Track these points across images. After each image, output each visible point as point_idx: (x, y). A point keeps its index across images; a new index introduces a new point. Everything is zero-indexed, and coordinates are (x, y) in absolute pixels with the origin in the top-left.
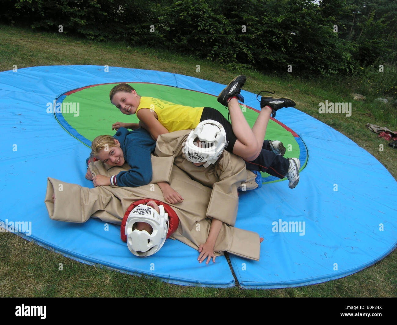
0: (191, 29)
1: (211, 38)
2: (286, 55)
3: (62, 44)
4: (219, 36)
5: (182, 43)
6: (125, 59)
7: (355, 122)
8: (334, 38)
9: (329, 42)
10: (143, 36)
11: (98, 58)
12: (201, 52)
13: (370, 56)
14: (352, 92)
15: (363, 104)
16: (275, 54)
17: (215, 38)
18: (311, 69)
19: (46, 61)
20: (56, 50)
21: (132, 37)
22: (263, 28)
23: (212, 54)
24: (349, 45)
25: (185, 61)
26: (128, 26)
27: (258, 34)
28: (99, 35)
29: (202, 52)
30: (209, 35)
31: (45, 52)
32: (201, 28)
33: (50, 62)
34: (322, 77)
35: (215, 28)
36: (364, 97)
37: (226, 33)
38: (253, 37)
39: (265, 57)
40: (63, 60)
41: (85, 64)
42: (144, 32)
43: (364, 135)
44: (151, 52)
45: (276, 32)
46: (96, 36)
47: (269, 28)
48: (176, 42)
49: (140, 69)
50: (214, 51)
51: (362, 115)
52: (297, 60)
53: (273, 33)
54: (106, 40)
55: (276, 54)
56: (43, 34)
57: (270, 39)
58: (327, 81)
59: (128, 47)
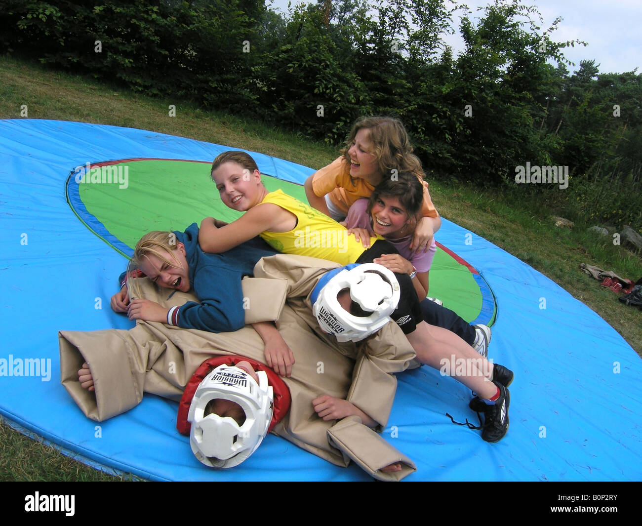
0: (302, 91)
1: (334, 108)
2: (451, 147)
3: (88, 93)
4: (347, 107)
5: (286, 112)
6: (192, 126)
7: (562, 260)
8: (527, 127)
9: (520, 133)
10: (223, 96)
11: (146, 120)
12: (315, 128)
13: (581, 161)
14: (553, 214)
15: (570, 234)
16: (434, 144)
17: (341, 109)
18: (489, 172)
19: (59, 113)
20: (78, 101)
21: (205, 95)
22: (419, 101)
23: (333, 133)
24: (549, 141)
25: (289, 141)
26: (200, 77)
27: (410, 108)
28: (151, 86)
29: (317, 129)
30: (331, 103)
31: (59, 101)
32: (319, 91)
33: (66, 116)
34: (506, 187)
35: (342, 93)
36: (572, 224)
37: (358, 102)
38: (402, 114)
39: (418, 146)
40: (88, 115)
41: (124, 126)
42: (226, 89)
43: (578, 281)
44: (234, 122)
45: (439, 108)
46: (146, 87)
47: (427, 101)
48: (276, 110)
49: (216, 143)
50: (338, 129)
51: (570, 250)
52: (468, 156)
53: (432, 110)
54: (162, 96)
55: (436, 144)
56: (58, 74)
57: (428, 118)
58: (514, 193)
59: (197, 109)
